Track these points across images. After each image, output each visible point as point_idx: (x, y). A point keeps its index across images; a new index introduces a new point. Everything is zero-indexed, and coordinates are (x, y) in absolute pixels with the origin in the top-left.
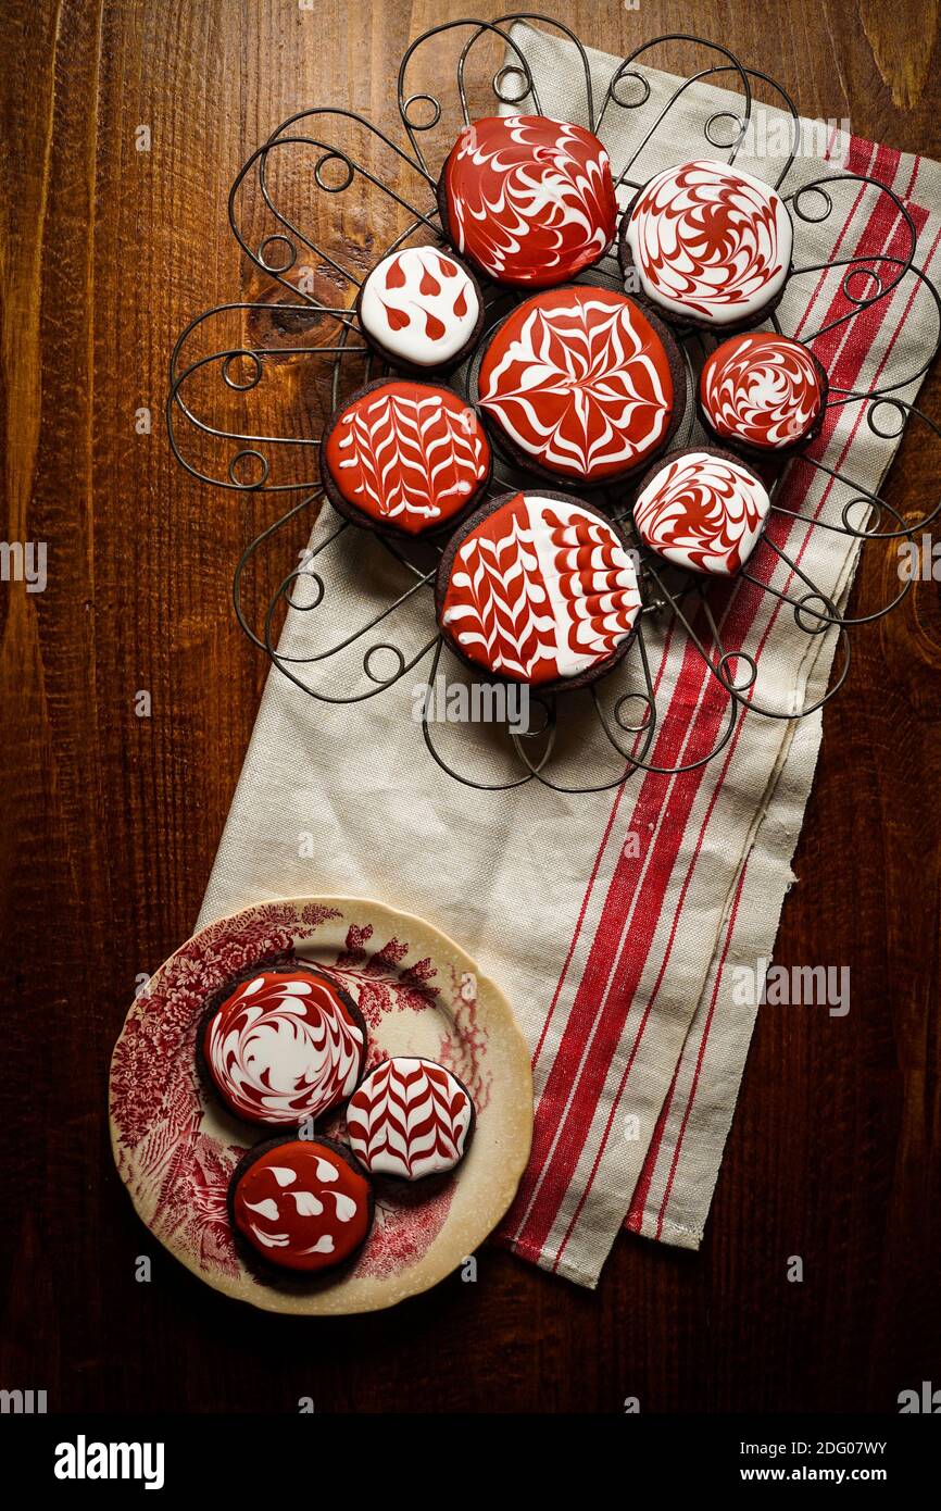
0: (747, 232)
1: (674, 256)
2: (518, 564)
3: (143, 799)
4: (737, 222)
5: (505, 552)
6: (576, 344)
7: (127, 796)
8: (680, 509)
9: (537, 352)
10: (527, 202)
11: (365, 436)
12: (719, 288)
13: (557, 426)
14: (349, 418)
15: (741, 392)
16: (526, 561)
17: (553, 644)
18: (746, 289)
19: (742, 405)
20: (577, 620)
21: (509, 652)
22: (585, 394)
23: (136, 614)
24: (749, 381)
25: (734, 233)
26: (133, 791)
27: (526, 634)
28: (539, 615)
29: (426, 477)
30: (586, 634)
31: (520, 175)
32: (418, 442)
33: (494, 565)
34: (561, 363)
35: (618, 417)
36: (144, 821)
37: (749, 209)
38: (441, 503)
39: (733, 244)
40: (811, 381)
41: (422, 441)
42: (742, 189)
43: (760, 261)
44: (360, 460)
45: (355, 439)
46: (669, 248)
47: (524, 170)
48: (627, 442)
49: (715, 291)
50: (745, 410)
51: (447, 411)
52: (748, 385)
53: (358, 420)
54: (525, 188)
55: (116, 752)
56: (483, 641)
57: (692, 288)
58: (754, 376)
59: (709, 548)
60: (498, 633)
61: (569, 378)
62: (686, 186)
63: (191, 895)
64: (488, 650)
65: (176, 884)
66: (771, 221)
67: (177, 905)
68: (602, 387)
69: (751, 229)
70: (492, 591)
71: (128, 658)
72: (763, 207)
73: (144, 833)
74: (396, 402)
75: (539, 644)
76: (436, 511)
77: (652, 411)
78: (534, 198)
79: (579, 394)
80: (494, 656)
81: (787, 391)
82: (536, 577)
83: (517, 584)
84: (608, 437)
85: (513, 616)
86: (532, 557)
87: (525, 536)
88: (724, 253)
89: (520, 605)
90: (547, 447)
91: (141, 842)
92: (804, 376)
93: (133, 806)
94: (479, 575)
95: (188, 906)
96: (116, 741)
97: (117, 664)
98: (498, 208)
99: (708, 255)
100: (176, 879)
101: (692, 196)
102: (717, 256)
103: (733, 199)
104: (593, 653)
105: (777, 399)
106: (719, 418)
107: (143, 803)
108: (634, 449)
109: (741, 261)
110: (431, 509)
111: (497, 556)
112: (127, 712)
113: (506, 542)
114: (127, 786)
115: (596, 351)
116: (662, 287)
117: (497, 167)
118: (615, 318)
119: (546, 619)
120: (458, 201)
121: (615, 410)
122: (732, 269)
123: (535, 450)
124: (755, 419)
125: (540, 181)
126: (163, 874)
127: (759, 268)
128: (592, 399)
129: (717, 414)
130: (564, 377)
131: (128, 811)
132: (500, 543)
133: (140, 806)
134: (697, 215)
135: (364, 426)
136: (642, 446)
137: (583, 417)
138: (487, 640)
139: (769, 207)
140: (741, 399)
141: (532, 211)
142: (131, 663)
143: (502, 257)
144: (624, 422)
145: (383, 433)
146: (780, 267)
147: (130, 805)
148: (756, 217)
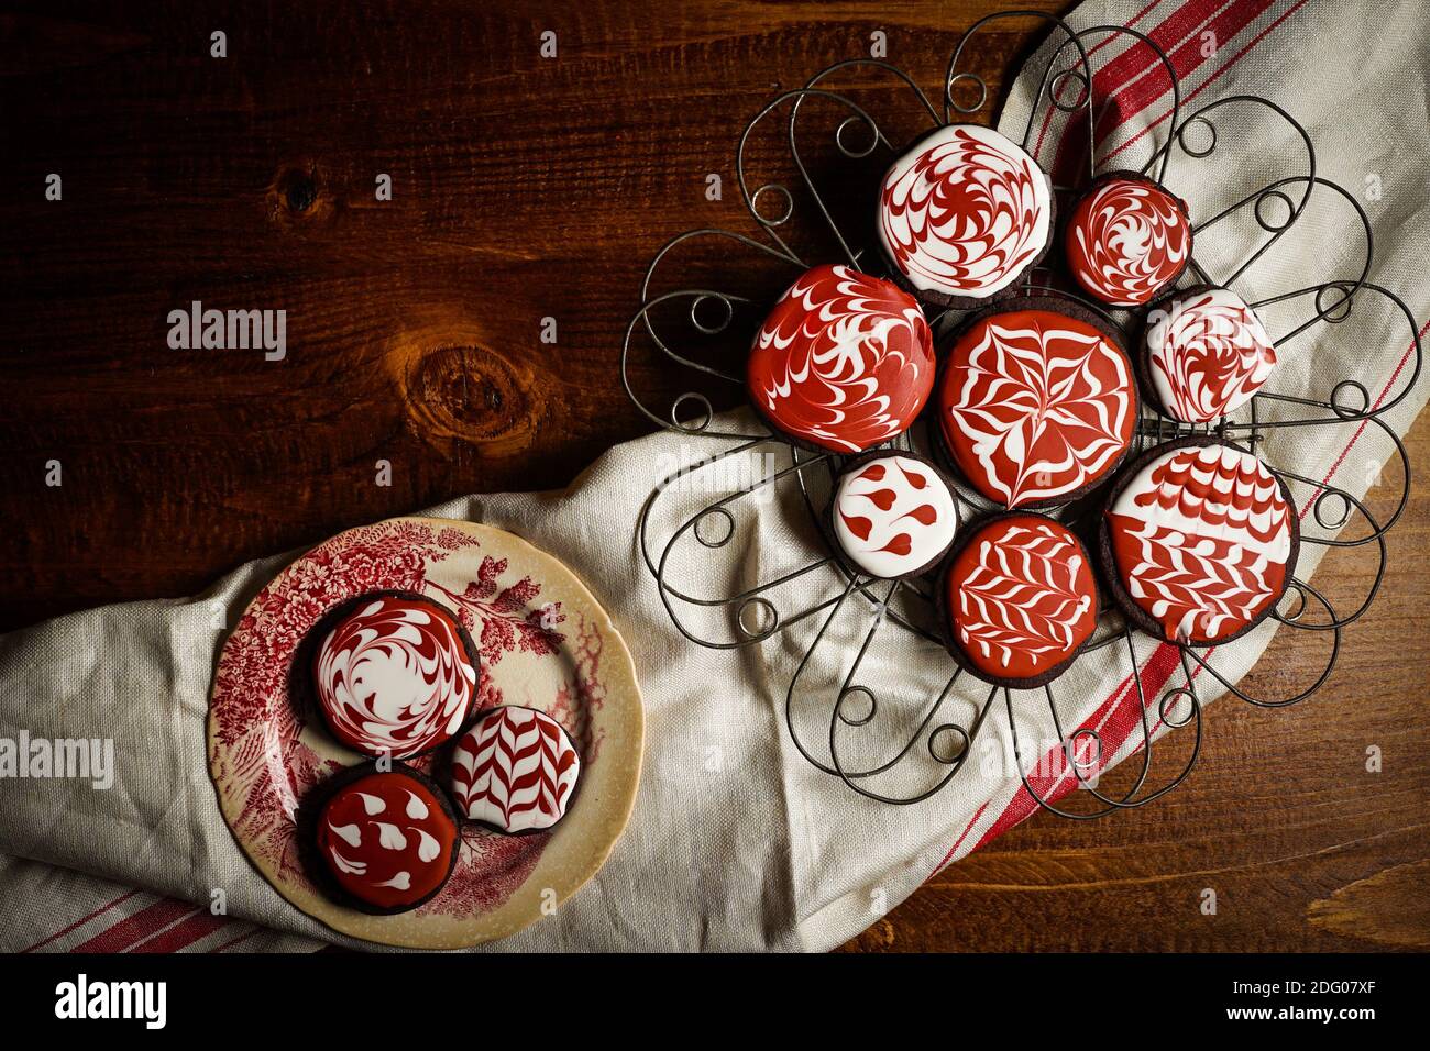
0: (977, 174)
1: (963, 254)
2: (1172, 551)
3: (578, 146)
4: (963, 179)
5: (1154, 557)
6: (1005, 392)
7: (580, 131)
8: (1197, 377)
9: (995, 432)
10: (849, 367)
11: (988, 629)
12: (1015, 228)
13: (1070, 449)
14: (965, 635)
15: (1122, 263)
16: (1171, 542)
17: (1256, 556)
18: (1028, 204)
19: (1133, 269)
20: (1246, 524)
21: (1244, 599)
22: (1054, 408)
23: (768, 135)
24: (1116, 250)
25: (971, 188)
26: (587, 137)
27: (1236, 576)
28: (1225, 555)
29: (1052, 592)
30: (1262, 522)
31: (820, 360)
32: (1016, 584)
33: (1163, 573)
34: (1016, 416)
35: (1088, 389)
36: (557, 148)
37: (956, 160)
38: (1081, 591)
39: (981, 194)
40: (1145, 193)
41: (1018, 580)
42: (934, 157)
43: (1009, 176)
44: (1010, 645)
45: (987, 640)
46: (954, 255)
47: (818, 353)
48: (1114, 392)
49: (1016, 234)
50: (1139, 269)
51: (1001, 541)
52: (1118, 253)
53: (970, 628)
54: (834, 362)
55: (627, 118)
56: (1222, 617)
57: (1001, 254)
58: (1113, 243)
59: (1247, 371)
60: (1222, 600)
61: (1032, 415)
62: (903, 207)
63: (481, 199)
64: (1232, 616)
65: (491, 183)
66: (978, 147)
67: (471, 184)
68: (1055, 389)
69: (977, 169)
70: (1185, 586)
71: (723, 128)
72: (962, 146)
73: (544, 148)
74: (971, 584)
75: (1249, 568)
76: (1087, 600)
77: (1098, 354)
78: (848, 358)
79: (1051, 414)
80: (1239, 613)
81: (1142, 220)
82: (1192, 541)
83: (1189, 560)
84: (1102, 408)
85: (1215, 579)
86: (1171, 535)
87: (1150, 531)
88: (986, 207)
89: (1208, 568)
90: (1083, 468)
91: (535, 146)
92: (1138, 197)
93: (572, 137)
94: (1164, 590)
95: (469, 195)
96: (637, 117)
97: (717, 117)
98: (841, 397)
99: (979, 222)
100: (497, 183)
101: (916, 207)
102: (985, 215)
103: (939, 169)
104: (1280, 523)
105: (1144, 234)
106: (1132, 296)
107: (575, 147)
108: (1123, 389)
109: (1000, 194)
110: (1082, 603)
111: (1156, 565)
112: (667, 128)
113: (1147, 551)
114: (592, 130)
115: (1020, 376)
116: (985, 281)
117: (801, 377)
118: (997, 342)
119: (1232, 550)
120: (815, 431)
121: (1081, 387)
122: (1004, 207)
123: (1080, 481)
124: (1152, 264)
125: (836, 344)
126: (503, 170)
127: (1016, 182)
128: (1063, 404)
129: (1129, 296)
130: (1029, 420)
131: (566, 132)
132: (1145, 558)
133: (571, 144)
134: (937, 212)
135: (979, 626)
136: (1124, 381)
137: (1073, 421)
138: (1224, 613)
139: (964, 141)
140: (1127, 267)
141: (859, 367)
142: (718, 131)
143: (887, 417)
144: (1096, 386)
145: (993, 611)
146: (1024, 162)
147: (572, 133)
148: (967, 158)
